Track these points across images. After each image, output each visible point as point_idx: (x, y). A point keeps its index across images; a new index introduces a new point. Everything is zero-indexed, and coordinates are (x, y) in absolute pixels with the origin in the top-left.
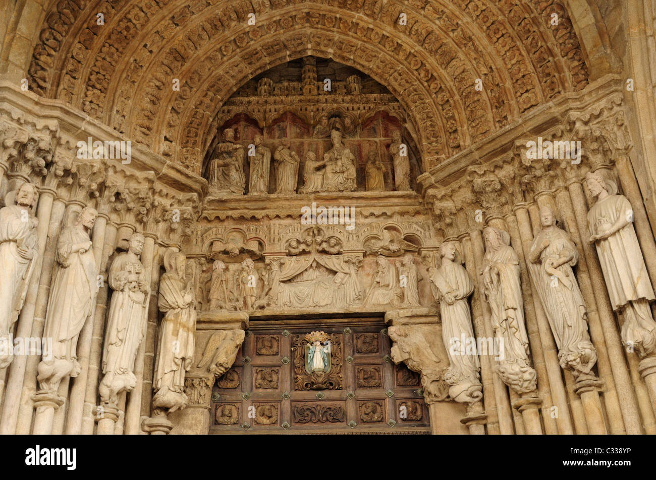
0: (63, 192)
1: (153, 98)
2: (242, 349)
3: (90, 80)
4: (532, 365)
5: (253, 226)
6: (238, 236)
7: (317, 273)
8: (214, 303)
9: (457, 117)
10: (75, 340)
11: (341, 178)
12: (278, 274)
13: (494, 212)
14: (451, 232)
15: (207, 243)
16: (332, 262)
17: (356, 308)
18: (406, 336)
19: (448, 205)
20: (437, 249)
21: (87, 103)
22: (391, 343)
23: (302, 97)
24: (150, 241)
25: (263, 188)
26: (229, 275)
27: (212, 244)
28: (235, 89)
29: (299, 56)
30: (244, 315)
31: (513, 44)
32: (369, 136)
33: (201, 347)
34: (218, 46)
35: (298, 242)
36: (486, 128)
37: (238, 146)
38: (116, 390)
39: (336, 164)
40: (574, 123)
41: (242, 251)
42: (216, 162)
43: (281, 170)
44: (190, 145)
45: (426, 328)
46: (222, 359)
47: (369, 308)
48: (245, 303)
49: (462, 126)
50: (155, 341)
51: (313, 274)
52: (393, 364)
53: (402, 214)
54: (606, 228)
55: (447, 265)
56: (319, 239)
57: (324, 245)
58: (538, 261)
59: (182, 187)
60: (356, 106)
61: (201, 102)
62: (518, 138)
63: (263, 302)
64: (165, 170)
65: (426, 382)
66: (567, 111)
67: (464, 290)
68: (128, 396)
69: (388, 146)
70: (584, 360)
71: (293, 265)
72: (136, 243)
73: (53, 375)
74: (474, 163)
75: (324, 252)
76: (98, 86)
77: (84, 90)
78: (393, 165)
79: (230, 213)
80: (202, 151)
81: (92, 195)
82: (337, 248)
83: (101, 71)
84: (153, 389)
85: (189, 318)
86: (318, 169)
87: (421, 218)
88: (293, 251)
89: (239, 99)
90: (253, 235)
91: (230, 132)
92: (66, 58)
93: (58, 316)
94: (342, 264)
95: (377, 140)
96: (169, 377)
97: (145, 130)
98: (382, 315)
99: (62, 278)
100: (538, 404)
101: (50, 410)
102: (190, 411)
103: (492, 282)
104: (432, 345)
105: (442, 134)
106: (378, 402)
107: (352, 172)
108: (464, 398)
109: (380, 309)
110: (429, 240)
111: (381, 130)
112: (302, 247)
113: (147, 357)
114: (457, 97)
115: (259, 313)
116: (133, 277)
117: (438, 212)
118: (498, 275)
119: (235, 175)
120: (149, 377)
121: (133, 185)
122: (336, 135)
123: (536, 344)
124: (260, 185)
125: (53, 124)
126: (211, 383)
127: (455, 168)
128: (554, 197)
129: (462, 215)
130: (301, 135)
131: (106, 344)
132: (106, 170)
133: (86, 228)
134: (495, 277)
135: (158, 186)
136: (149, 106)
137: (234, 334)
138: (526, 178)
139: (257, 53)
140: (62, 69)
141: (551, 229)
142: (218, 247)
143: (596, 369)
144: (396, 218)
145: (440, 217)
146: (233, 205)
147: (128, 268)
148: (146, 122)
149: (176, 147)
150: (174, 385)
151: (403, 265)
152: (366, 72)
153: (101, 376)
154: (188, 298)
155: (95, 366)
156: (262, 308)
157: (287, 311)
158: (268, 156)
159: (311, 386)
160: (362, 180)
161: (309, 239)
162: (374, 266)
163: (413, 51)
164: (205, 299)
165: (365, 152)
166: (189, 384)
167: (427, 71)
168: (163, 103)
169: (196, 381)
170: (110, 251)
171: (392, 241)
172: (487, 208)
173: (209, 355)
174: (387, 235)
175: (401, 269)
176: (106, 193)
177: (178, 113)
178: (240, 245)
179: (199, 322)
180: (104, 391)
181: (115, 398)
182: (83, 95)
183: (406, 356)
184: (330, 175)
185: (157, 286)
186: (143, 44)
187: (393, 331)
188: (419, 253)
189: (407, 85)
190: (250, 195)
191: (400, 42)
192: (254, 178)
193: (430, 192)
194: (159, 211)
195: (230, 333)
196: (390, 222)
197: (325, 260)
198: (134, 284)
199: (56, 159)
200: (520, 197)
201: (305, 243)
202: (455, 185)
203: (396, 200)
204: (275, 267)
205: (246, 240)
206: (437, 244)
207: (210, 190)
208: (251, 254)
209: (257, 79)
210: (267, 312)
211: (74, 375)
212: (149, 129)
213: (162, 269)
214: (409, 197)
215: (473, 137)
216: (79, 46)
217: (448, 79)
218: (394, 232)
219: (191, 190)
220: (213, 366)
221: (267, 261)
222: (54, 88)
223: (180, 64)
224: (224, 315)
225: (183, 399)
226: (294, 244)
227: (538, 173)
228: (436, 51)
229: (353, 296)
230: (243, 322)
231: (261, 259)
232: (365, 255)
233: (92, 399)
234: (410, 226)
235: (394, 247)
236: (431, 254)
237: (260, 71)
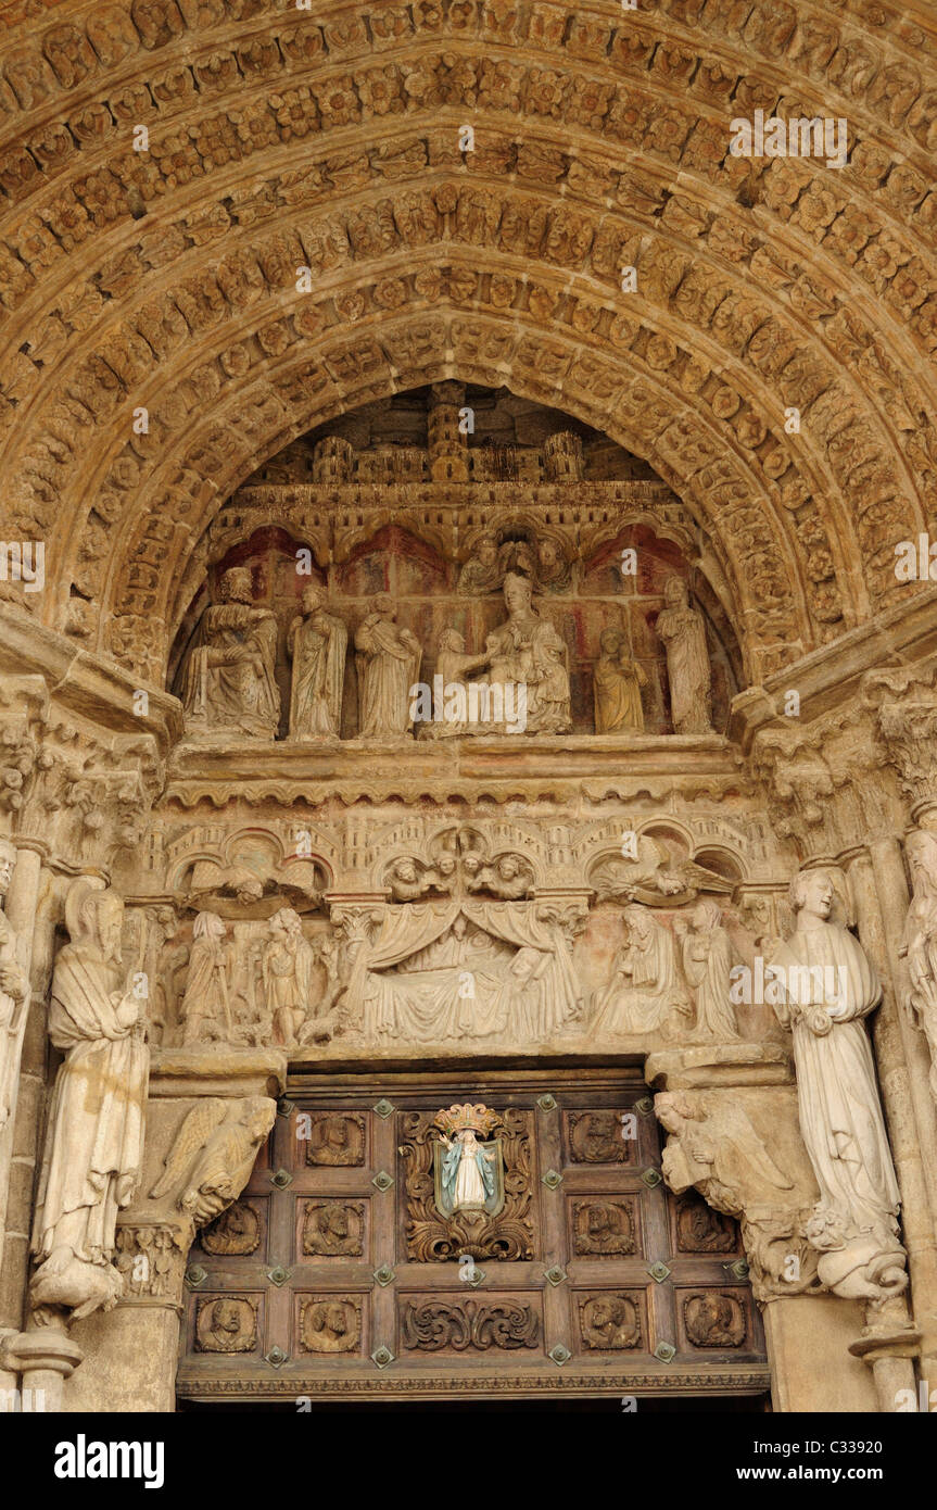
1: (43, 485)
2: (270, 1149)
5: (298, 821)
6: (259, 849)
7: (466, 948)
8: (194, 1024)
9: (833, 541)
12: (364, 952)
14: (819, 844)
15: (179, 866)
16: (506, 920)
17: (571, 1042)
18: (702, 1117)
19: (812, 771)
20: (784, 887)
22: (662, 1135)
23: (429, 488)
24: (31, 859)
25: (325, 723)
26: (236, 952)
27: (191, 869)
28: (255, 466)
29: (421, 381)
30: (275, 1060)
32: (602, 591)
33: (160, 1143)
34: (214, 353)
35: (419, 866)
37: (262, 613)
39: (518, 663)
41: (271, 888)
42: (203, 655)
43: (373, 676)
44: (137, 607)
45: (756, 1097)
46: (215, 1175)
47: (604, 1043)
48: (277, 1026)
49: (848, 567)
50: (36, 1125)
51: (455, 950)
52: (667, 1192)
53: (691, 795)
55: (811, 930)
56: (472, 858)
57: (487, 876)
59: (117, 719)
60: (569, 512)
61: (168, 498)
63: (326, 1023)
64: (72, 673)
65: (756, 1242)
67: (855, 1001)
69: (652, 617)
71: (404, 928)
74: (882, 661)
75: (485, 893)
78: (665, 667)
79: (240, 788)
80: (169, 625)
82: (520, 883)
84: (31, 1255)
85: (131, 1064)
86: (471, 675)
87: (738, 806)
88: (406, 890)
89: (265, 490)
90: (300, 847)
91: (240, 577)
94: (534, 925)
95: (623, 600)
96: (74, 1223)
98: (638, 1062)
102: (128, 1314)
103: (930, 976)
104: (770, 1142)
105: (796, 587)
106: (629, 1294)
107: (560, 683)
108: (856, 1285)
109: (632, 1047)
110: (762, 865)
111: (634, 572)
112: (429, 879)
113: (16, 1168)
114: (834, 491)
115: (314, 1054)
117: (784, 791)
119: (254, 689)
120: (21, 1219)
122: (516, 586)
124: (317, 714)
126: (184, 1240)
127: (831, 675)
129: (848, 798)
130: (426, 587)
135: (54, 714)
136: (33, 505)
137: (248, 1108)
139: (313, 372)
142: (208, 877)
144: (676, 805)
145: (790, 804)
146: (248, 766)
149: (100, 614)
150: (87, 1244)
151: (692, 930)
152: (597, 424)
154: (129, 1012)
156: (322, 1039)
157: (388, 1049)
158: (340, 638)
159: (450, 1250)
160: (585, 706)
161: (447, 859)
162: (617, 931)
163: (718, 370)
164: (171, 1013)
165: (592, 630)
166: (127, 1241)
167: (756, 422)
168: (68, 497)
169: (145, 1236)
171: (663, 866)
172: (916, 782)
173: (180, 1165)
174: (651, 849)
175: (687, 940)
177: (106, 525)
178: (267, 872)
179: (155, 1076)
183: (703, 1173)
185: (46, 978)
186: (19, 343)
187: (665, 1103)
188: (736, 898)
189: (704, 459)
190: (291, 740)
191: (684, 346)
192: (303, 696)
193: (766, 737)
194: (54, 779)
195: (236, 1106)
196: (659, 816)
197: (488, 915)
201: (436, 869)
202: (829, 721)
203: (675, 759)
204: (357, 930)
205: (281, 859)
206: (783, 876)
207: (189, 727)
208: (295, 896)
209: (313, 439)
210: (336, 1051)
213: (60, 935)
214: (709, 750)
215: (878, 595)
217: (811, 443)
218: (669, 843)
219: (139, 725)
220: (192, 1195)
221: (337, 916)
223: (113, 397)
224: (220, 1057)
225: (108, 1284)
226: (408, 871)
228: (780, 371)
229: (561, 1010)
230: (272, 1077)
231: (321, 910)
232: (593, 903)
234: (713, 828)
235: (671, 882)
236: (767, 900)
237: (319, 420)
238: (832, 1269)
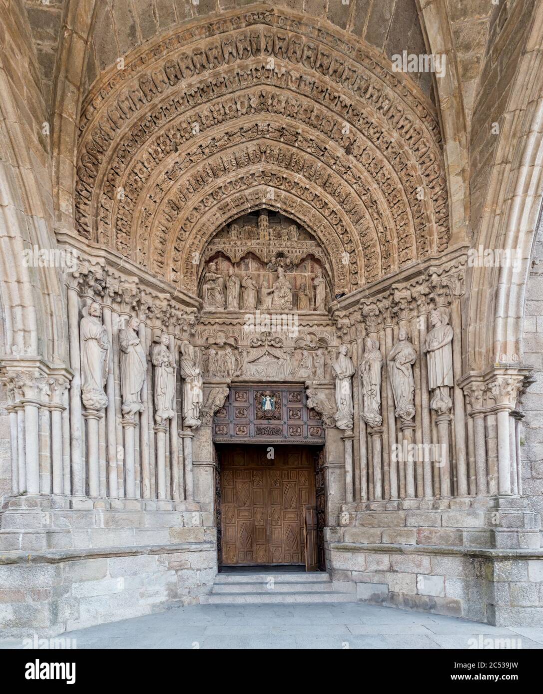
0: (115, 306)
1: (161, 240)
2: (228, 398)
3: (117, 225)
4: (381, 414)
5: (230, 327)
6: (222, 334)
7: (268, 358)
8: (211, 373)
9: (358, 263)
10: (139, 393)
11: (283, 301)
12: (246, 359)
13: (372, 329)
14: (347, 338)
15: (205, 338)
16: (277, 352)
17: (289, 379)
18: (316, 394)
19: (346, 321)
20: (337, 347)
21: (119, 244)
22: (307, 398)
23: (258, 241)
24: (172, 337)
25: (236, 305)
26: (218, 357)
27: (207, 339)
28: (214, 234)
29: (257, 208)
30: (228, 380)
31: (404, 210)
32: (302, 272)
33: (206, 396)
34: (201, 199)
35: (257, 340)
36: (376, 273)
37: (219, 276)
38: (164, 418)
39: (280, 292)
40: (431, 275)
41: (225, 344)
42: (206, 286)
43: (246, 293)
44: (189, 274)
45: (327, 391)
46: (218, 403)
47: (297, 379)
48: (228, 373)
49: (361, 270)
50: (180, 393)
51: (266, 358)
52: (308, 408)
53: (318, 325)
54: (435, 345)
56: (269, 338)
57: (273, 342)
58: (394, 360)
59: (188, 304)
60: (294, 250)
61: (193, 243)
62: (395, 282)
63: (238, 373)
64: (176, 293)
65: (324, 418)
66: (429, 267)
67: (349, 373)
68: (170, 420)
69: (313, 279)
70: (408, 414)
71: (255, 353)
72: (165, 339)
73: (130, 412)
74: (365, 297)
75: (272, 345)
76: (124, 230)
77: (115, 233)
78: (315, 292)
79: (217, 320)
80: (197, 278)
81: (133, 308)
82: (280, 344)
83: (124, 218)
84: (182, 418)
85: (198, 383)
86: (269, 294)
87: (329, 328)
88: (254, 345)
89: (216, 240)
90: (231, 335)
91: (213, 265)
92: (98, 206)
93: (128, 380)
94: (283, 354)
95: (306, 274)
96: (190, 412)
97: (159, 264)
98: (304, 383)
99: (126, 360)
100: (381, 432)
101: (132, 428)
102: (202, 428)
103: (365, 370)
104: (329, 400)
105: (348, 275)
106: (299, 426)
107: (290, 297)
108: (343, 427)
109: (302, 380)
110: (334, 342)
111: (309, 268)
112: (260, 343)
113: (177, 401)
114: (361, 248)
115: (236, 379)
116: (166, 359)
117: (339, 326)
118: (370, 366)
119: (219, 297)
120: (180, 411)
121: (157, 302)
122: (280, 270)
123: (384, 403)
124: (234, 303)
125: (102, 261)
126: (212, 415)
127: (353, 299)
128: (410, 322)
129: (354, 328)
130: (258, 269)
131: (156, 395)
132: (140, 292)
133: (135, 330)
134: (367, 367)
135: (173, 303)
136: (160, 246)
137: (223, 390)
138: (396, 309)
139: (228, 205)
140: (97, 217)
141: (403, 342)
142: (211, 341)
143: (414, 418)
144: (315, 327)
145: (340, 329)
146: (218, 315)
147: (162, 354)
148: (160, 259)
149: (180, 276)
150: (194, 416)
151: (317, 356)
152: (302, 224)
153: (155, 411)
154: (198, 371)
155: (151, 406)
156: (238, 376)
157: (252, 378)
158: (238, 283)
159: (265, 417)
161: (264, 338)
162: (300, 355)
163: (335, 210)
164: (206, 370)
165: (298, 283)
166: (201, 415)
167: (343, 226)
168: (168, 244)
169: (204, 414)
170: (149, 343)
171: (311, 341)
172: (369, 326)
173: (210, 401)
174: (309, 338)
175: (315, 358)
176: (142, 307)
177: (179, 251)
178: (224, 340)
179: (204, 383)
180: (158, 419)
181: (164, 422)
182: (115, 237)
183: (315, 405)
184: (276, 299)
185: (179, 363)
186: (148, 195)
187: (309, 392)
188: (327, 349)
189: (329, 236)
190: (228, 309)
191: (326, 201)
192: (230, 299)
193: (337, 313)
194: (175, 318)
195: (221, 390)
196: (311, 330)
197: (273, 351)
198: (167, 363)
199: (108, 285)
200: (389, 320)
201: (261, 340)
202: (351, 310)
203: (316, 317)
204: (245, 354)
205: (227, 338)
206: (337, 345)
207: (204, 305)
208: (231, 346)
209: (229, 225)
210: (240, 379)
211: (141, 411)
212: (162, 263)
213: (180, 353)
214: (324, 315)
215: (367, 278)
216: (105, 197)
217: (356, 234)
218: (313, 336)
219: (193, 306)
220: (213, 407)
221: (240, 351)
222: (95, 231)
223: (176, 212)
224: (217, 379)
225: (199, 423)
226: (255, 341)
227: (403, 307)
228: (350, 211)
229: (288, 372)
230: (228, 384)
231: (237, 348)
232: (295, 349)
233: (152, 422)
234: (323, 333)
235: (312, 345)
236: (334, 350)
237: (230, 220)
238: (338, 424)
